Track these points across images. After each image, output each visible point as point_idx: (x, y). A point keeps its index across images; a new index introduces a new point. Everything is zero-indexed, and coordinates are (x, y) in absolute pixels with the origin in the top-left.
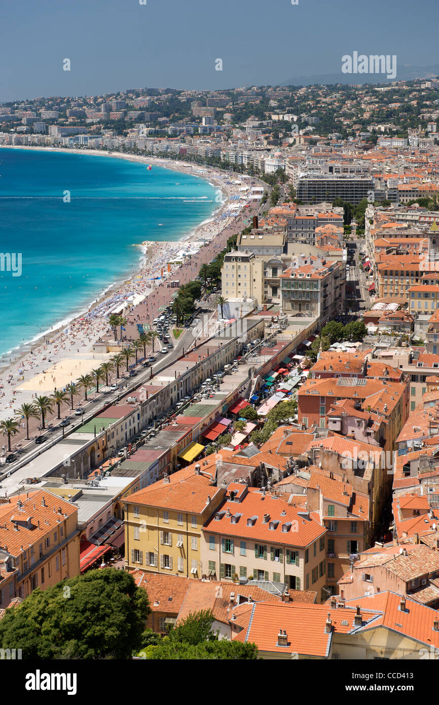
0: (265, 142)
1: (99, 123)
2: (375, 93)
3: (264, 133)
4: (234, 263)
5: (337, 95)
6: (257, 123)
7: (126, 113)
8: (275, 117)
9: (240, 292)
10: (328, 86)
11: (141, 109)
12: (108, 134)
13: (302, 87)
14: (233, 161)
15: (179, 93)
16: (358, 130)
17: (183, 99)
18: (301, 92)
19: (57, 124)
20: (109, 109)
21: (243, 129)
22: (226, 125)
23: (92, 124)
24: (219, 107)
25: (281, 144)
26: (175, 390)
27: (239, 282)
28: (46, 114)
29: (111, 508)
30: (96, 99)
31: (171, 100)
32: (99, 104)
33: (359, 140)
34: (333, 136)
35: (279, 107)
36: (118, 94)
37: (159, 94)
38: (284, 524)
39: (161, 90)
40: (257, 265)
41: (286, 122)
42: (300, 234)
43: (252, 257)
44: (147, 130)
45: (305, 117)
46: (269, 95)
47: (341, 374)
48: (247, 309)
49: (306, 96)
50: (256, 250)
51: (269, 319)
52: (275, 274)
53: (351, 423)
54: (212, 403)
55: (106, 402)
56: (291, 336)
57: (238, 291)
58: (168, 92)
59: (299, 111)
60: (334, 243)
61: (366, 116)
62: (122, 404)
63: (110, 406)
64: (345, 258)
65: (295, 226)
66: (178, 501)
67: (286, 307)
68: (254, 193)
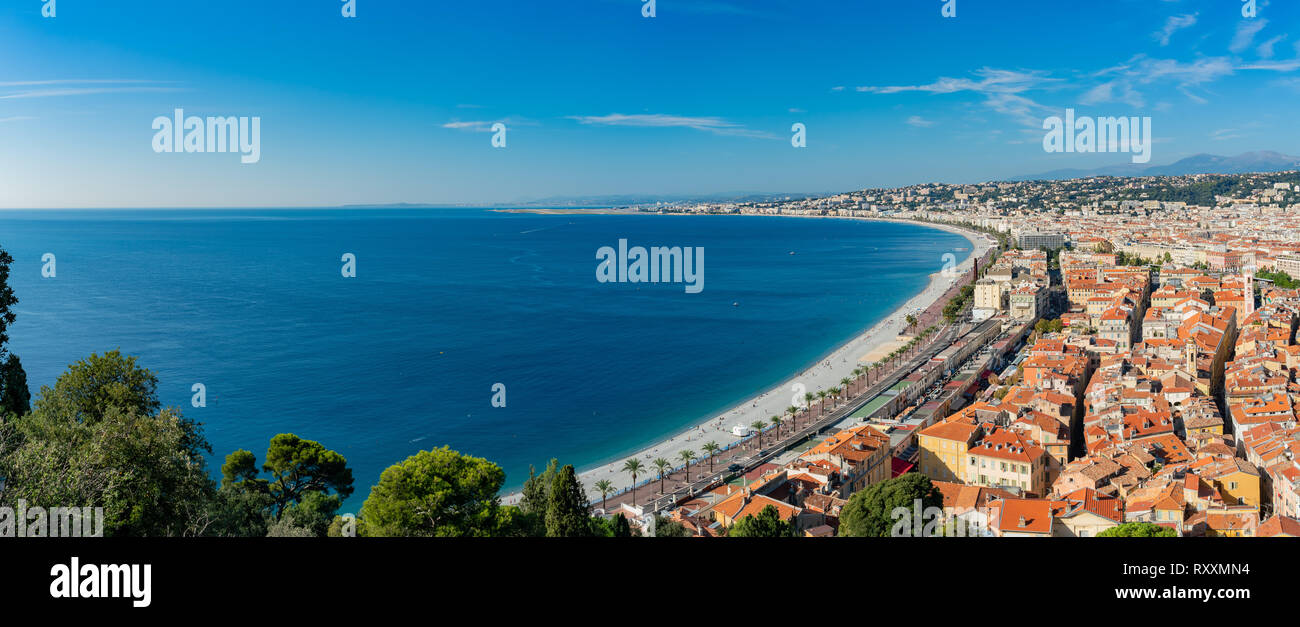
0: (998, 214)
1: (900, 203)
2: (1063, 186)
3: (997, 208)
4: (982, 285)
5: (1039, 187)
6: (993, 203)
7: (915, 198)
8: (1004, 200)
10: (1034, 181)
11: (924, 195)
12: (903, 209)
14: (979, 225)
15: (947, 186)
16: (1052, 206)
17: (949, 189)
18: (1019, 184)
19: (876, 204)
20: (906, 195)
21: (985, 206)
22: (975, 204)
23: (896, 204)
24: (971, 194)
25: (1007, 215)
27: (985, 297)
28: (870, 199)
29: (909, 439)
30: (898, 190)
31: (942, 190)
32: (900, 193)
33: (1053, 211)
34: (1038, 210)
35: (1006, 194)
36: (911, 187)
37: (935, 186)
38: (1018, 448)
39: (936, 184)
40: (996, 287)
41: (1011, 202)
42: (1021, 268)
43: (993, 282)
44: (928, 208)
45: (1021, 199)
46: (1000, 186)
47: (1049, 353)
48: (990, 313)
49: (1022, 187)
50: (995, 278)
51: (1004, 320)
52: (1007, 292)
53: (1057, 383)
54: (971, 372)
55: (906, 371)
56: (1018, 330)
57: (985, 303)
58: (940, 185)
59: (1018, 196)
60: (1042, 273)
61: (1057, 198)
62: (915, 373)
63: (908, 374)
64: (1049, 282)
65: (1018, 263)
66: (952, 434)
67: (1014, 312)
68: (992, 244)
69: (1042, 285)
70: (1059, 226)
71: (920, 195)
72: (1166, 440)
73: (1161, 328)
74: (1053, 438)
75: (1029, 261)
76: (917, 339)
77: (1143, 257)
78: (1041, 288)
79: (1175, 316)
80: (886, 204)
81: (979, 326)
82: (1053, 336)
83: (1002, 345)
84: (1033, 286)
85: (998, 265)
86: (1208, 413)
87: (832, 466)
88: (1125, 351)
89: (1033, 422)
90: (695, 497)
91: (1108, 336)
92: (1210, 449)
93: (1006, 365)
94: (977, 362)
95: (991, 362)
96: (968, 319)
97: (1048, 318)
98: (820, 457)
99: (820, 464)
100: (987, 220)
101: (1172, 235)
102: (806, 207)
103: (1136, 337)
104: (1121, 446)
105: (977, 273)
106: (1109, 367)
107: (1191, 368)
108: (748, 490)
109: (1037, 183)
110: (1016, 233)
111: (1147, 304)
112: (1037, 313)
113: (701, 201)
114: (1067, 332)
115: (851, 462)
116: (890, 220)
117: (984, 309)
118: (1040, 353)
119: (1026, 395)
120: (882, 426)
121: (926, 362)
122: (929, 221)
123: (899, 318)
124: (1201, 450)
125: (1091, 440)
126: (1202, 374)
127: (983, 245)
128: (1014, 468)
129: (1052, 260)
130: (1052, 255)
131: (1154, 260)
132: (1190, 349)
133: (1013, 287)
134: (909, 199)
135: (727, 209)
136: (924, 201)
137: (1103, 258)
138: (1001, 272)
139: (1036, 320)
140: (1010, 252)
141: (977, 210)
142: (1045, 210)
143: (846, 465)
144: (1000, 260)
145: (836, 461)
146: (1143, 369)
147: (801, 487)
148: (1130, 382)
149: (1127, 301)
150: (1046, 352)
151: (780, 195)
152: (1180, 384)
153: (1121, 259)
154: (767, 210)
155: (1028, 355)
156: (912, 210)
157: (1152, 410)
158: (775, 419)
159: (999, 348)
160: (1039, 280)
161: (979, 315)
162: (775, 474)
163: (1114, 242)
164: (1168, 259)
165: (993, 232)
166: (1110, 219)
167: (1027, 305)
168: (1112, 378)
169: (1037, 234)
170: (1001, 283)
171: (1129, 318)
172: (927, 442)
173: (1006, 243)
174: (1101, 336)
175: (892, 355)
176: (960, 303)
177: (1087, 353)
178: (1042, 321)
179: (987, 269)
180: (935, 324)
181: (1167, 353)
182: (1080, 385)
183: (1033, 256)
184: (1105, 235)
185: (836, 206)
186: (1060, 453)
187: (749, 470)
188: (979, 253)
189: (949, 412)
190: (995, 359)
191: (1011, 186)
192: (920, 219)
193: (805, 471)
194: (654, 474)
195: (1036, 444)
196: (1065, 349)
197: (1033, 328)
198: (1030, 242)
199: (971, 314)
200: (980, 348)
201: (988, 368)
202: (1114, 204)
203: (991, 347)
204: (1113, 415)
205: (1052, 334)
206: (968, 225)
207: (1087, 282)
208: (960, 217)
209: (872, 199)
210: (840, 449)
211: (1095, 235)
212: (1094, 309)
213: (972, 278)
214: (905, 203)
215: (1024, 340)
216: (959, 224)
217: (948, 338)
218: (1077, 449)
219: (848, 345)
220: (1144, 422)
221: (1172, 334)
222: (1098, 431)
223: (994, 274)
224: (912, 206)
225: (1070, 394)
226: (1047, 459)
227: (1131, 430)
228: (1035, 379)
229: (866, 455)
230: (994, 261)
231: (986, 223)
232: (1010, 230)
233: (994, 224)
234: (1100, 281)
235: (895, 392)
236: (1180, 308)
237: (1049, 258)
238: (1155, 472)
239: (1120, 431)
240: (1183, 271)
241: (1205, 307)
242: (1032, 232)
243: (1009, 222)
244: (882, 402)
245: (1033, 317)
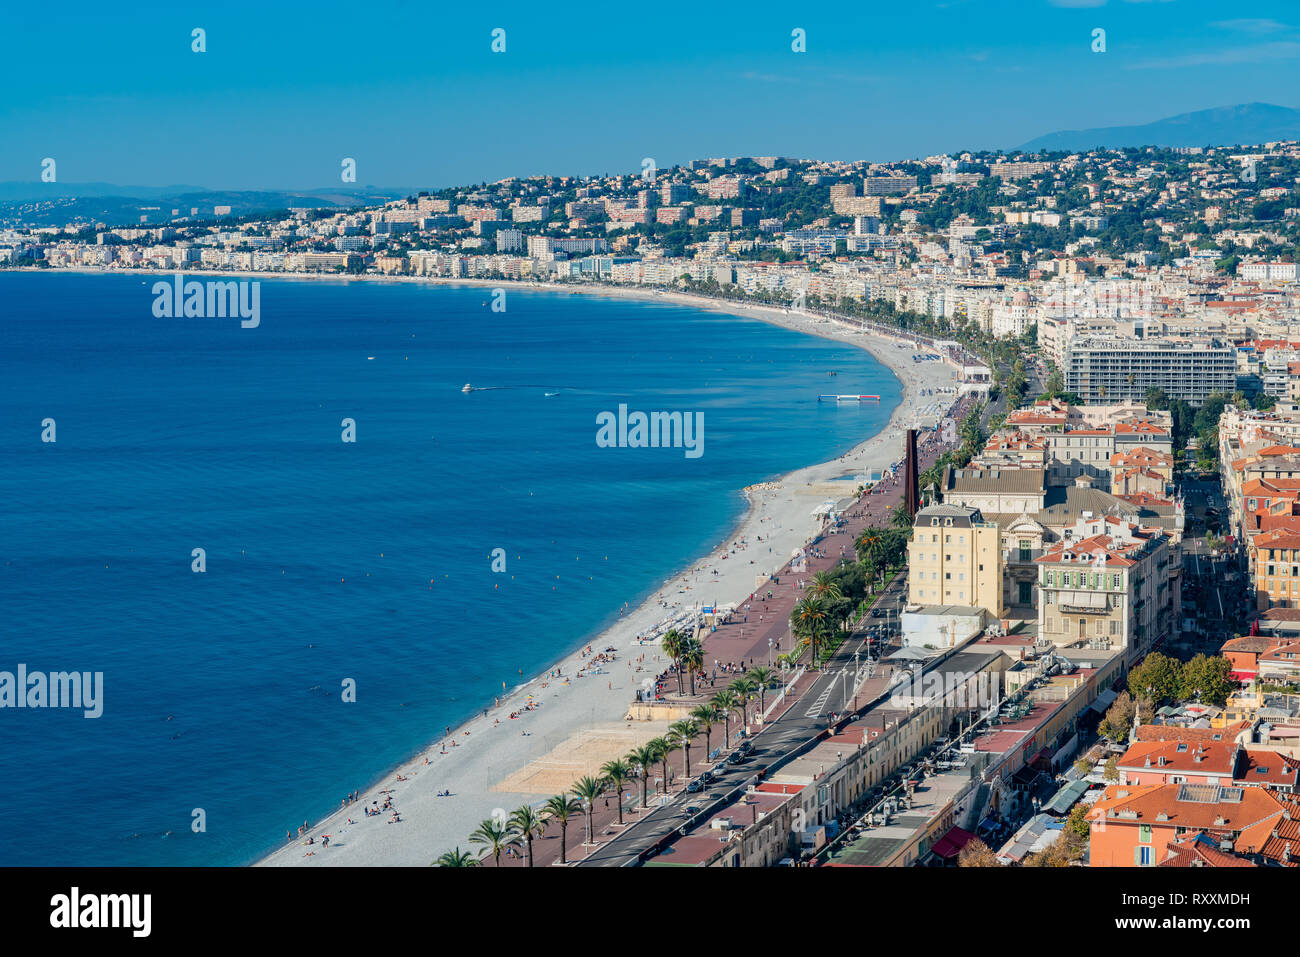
0: (992, 271)
1: (633, 230)
3: (988, 250)
4: (936, 530)
5: (1145, 172)
6: (971, 231)
7: (690, 213)
8: (1012, 219)
9: (948, 593)
10: (1125, 150)
11: (721, 201)
12: (650, 252)
13: (1070, 153)
14: (922, 310)
15: (804, 168)
16: (1193, 244)
17: (812, 179)
18: (1070, 163)
19: (547, 234)
20: (654, 202)
21: (944, 243)
22: (907, 235)
23: (619, 232)
24: (891, 196)
25: (1025, 275)
26: (813, 805)
27: (946, 571)
28: (524, 214)
30: (627, 181)
31: (788, 183)
32: (635, 192)
33: (1202, 264)
34: (1140, 257)
35: (1020, 197)
36: (676, 169)
37: (760, 169)
39: (766, 161)
40: (988, 535)
41: (1035, 227)
42: (1077, 469)
43: (977, 517)
44: (736, 246)
45: (1077, 217)
46: (998, 168)
47: (1185, 776)
48: (966, 629)
49: (1079, 173)
50: (985, 503)
51: (1014, 653)
52: (1026, 555)
54: (897, 834)
55: (664, 826)
56: (1064, 690)
58: (780, 164)
59: (1065, 205)
60: (1154, 488)
61: (1212, 215)
62: (699, 833)
63: (674, 837)
64: (1180, 522)
65: (1065, 450)
67: (1051, 627)
68: (971, 379)
69: (1157, 532)
70: (1216, 316)
71: (704, 200)
75: (1105, 444)
76: (704, 714)
78: (1153, 543)
80: (580, 234)
81: (926, 672)
82: (1193, 715)
83: (1008, 744)
84: (1121, 533)
85: (991, 455)
93: (1023, 813)
94: (919, 798)
95: (969, 801)
96: (883, 644)
97: (1177, 649)
100: (951, 294)
102: (291, 243)
109: (1137, 157)
110: (1058, 343)
112: (1137, 631)
114: (1246, 703)
116: (598, 291)
117: (945, 611)
118: (1150, 777)
121: (735, 797)
122: (741, 296)
123: (639, 639)
129: (1193, 443)
130: (1190, 423)
133: (1049, 537)
134: (668, 216)
136: (722, 223)
138: (1006, 483)
139: (1132, 657)
140: (1036, 410)
141: (914, 258)
142: (1163, 256)
144: (1000, 437)
150: (1173, 773)
151: (192, 198)
154: (148, 253)
156: (679, 254)
159: (999, 754)
160: (1144, 514)
161: (921, 633)
165: (970, 337)
167: (1099, 601)
169: (1135, 345)
170: (1004, 521)
173: (1019, 377)
175: (617, 771)
176: (856, 591)
178: (1153, 662)
179: (956, 467)
180: (764, 664)
183: (1122, 426)
185: (403, 240)
188: (917, 413)
190: (983, 792)
191: (1039, 167)
192: (708, 288)
196: (1244, 765)
197: (1119, 684)
198: (1111, 374)
199: (895, 630)
200: (928, 750)
201: (961, 821)
203: (967, 750)
205: (1189, 711)
206: (881, 311)
208: (851, 281)
209: (534, 214)
213: (896, 500)
214: (650, 229)
215: (1087, 726)
216: (849, 308)
217: (814, 713)
219: (458, 736)
223: (985, 484)
224: (678, 241)
230: (979, 441)
231: (947, 305)
232: (1033, 331)
233: (975, 307)
237: (1179, 436)
242: (1117, 339)
243: (1031, 301)
245: (1121, 644)
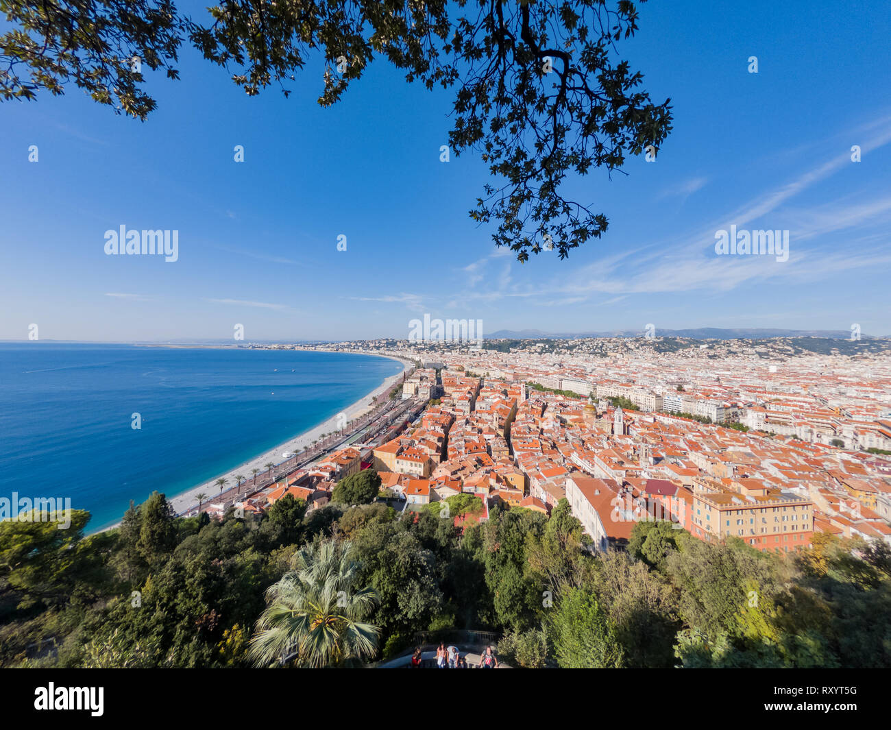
0: (416, 353)
1: (373, 347)
3: (416, 350)
4: (407, 384)
6: (414, 348)
7: (380, 345)
8: (419, 347)
11: (384, 343)
12: (374, 349)
14: (407, 357)
16: (439, 350)
17: (395, 341)
20: (375, 343)
21: (410, 349)
22: (406, 348)
24: (404, 344)
25: (420, 353)
29: (370, 453)
31: (392, 342)
32: (373, 342)
33: (440, 353)
34: (433, 352)
36: (378, 339)
37: (389, 340)
38: (419, 456)
40: (413, 384)
41: (422, 348)
42: (424, 377)
44: (385, 349)
45: (426, 347)
48: (410, 396)
50: (413, 381)
51: (415, 399)
52: (417, 387)
53: (437, 427)
54: (399, 422)
55: (370, 422)
56: (421, 404)
57: (408, 391)
58: (391, 339)
60: (433, 379)
62: (375, 422)
64: (436, 383)
65: (423, 374)
66: (389, 450)
67: (420, 396)
68: (413, 366)
69: (433, 384)
70: (441, 359)
71: (382, 343)
72: (483, 455)
73: (483, 405)
74: (434, 452)
75: (428, 374)
76: (377, 407)
77: (477, 374)
78: (433, 386)
79: (490, 400)
80: (366, 347)
81: (405, 401)
83: (414, 410)
84: (429, 384)
85: (414, 375)
86: (502, 445)
87: (332, 467)
88: (467, 415)
89: (425, 445)
90: (258, 492)
91: (460, 408)
92: (502, 461)
93: (415, 419)
94: (403, 417)
95: (409, 418)
96: (400, 398)
97: (435, 399)
98: (326, 464)
99: (326, 468)
100: (411, 355)
101: (490, 365)
102: (328, 347)
103: (472, 409)
104: (463, 457)
105: (405, 378)
106: (460, 421)
107: (495, 424)
108: (287, 485)
110: (423, 361)
111: (478, 394)
112: (430, 396)
113: (275, 343)
114: (443, 405)
115: (341, 465)
116: (368, 354)
117: (407, 394)
118: (430, 414)
119: (423, 433)
120: (357, 448)
121: (380, 418)
122: (385, 355)
123: (369, 398)
124: (499, 461)
125: (450, 453)
126: (501, 427)
127: (409, 366)
128: (416, 465)
130: (438, 371)
131: (482, 375)
132: (496, 415)
133: (420, 385)
134: (377, 345)
135: (288, 347)
136: (384, 346)
137: (459, 373)
138: (416, 378)
139: (430, 399)
140: (420, 369)
141: (407, 351)
142: (436, 351)
143: (339, 467)
144: (415, 373)
145: (334, 465)
146: (475, 423)
147: (315, 479)
148: (469, 428)
149: (469, 393)
150: (433, 414)
151: (316, 341)
152: (491, 431)
153: (468, 374)
154: (309, 348)
155: (425, 415)
156: (378, 350)
157: (478, 442)
158: (306, 448)
159: (413, 412)
160: (432, 382)
161: (405, 397)
162: (303, 474)
163: (465, 367)
164: (488, 375)
165: (413, 360)
166: (464, 356)
167: (426, 393)
168: (461, 426)
169: (432, 362)
170: (415, 383)
171: (470, 400)
172: (377, 454)
173: (419, 365)
174: (457, 407)
176: (397, 391)
177: (451, 415)
178: (432, 400)
179: (409, 377)
180: (385, 400)
181: (485, 416)
182: (447, 429)
183: (430, 372)
184: (462, 364)
185: (343, 347)
186: (436, 459)
187: (290, 474)
188: (406, 370)
189: (389, 440)
190: (411, 416)
192: (382, 354)
193: (318, 471)
194: (234, 484)
195: (426, 454)
196: (441, 413)
197: (428, 403)
198: (429, 365)
199: (401, 396)
200: (405, 411)
201: (408, 420)
202: (466, 350)
203: (409, 411)
204: (460, 443)
205: (436, 406)
206: (402, 357)
207: (452, 384)
208: (399, 353)
209: (360, 344)
210: (337, 460)
211: (457, 363)
212: (455, 395)
213: (402, 380)
214: (375, 347)
215: (424, 408)
216: (398, 357)
217: (391, 407)
218: (444, 457)
220: (474, 447)
221: (488, 408)
222: (454, 449)
223: (413, 379)
224: (378, 348)
225: (442, 433)
226: (430, 461)
227: (468, 450)
228: (428, 426)
229: (349, 461)
230: (413, 373)
231: (410, 357)
232: (420, 360)
233: (414, 357)
234: (458, 383)
235: (365, 432)
236: (492, 396)
237: (437, 373)
238: (477, 469)
239: (463, 450)
240: (494, 381)
241: (503, 397)
242: (430, 361)
243: (420, 356)
244: (359, 436)
245: (428, 398)
